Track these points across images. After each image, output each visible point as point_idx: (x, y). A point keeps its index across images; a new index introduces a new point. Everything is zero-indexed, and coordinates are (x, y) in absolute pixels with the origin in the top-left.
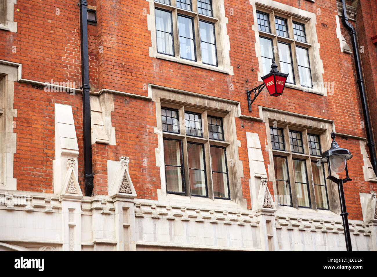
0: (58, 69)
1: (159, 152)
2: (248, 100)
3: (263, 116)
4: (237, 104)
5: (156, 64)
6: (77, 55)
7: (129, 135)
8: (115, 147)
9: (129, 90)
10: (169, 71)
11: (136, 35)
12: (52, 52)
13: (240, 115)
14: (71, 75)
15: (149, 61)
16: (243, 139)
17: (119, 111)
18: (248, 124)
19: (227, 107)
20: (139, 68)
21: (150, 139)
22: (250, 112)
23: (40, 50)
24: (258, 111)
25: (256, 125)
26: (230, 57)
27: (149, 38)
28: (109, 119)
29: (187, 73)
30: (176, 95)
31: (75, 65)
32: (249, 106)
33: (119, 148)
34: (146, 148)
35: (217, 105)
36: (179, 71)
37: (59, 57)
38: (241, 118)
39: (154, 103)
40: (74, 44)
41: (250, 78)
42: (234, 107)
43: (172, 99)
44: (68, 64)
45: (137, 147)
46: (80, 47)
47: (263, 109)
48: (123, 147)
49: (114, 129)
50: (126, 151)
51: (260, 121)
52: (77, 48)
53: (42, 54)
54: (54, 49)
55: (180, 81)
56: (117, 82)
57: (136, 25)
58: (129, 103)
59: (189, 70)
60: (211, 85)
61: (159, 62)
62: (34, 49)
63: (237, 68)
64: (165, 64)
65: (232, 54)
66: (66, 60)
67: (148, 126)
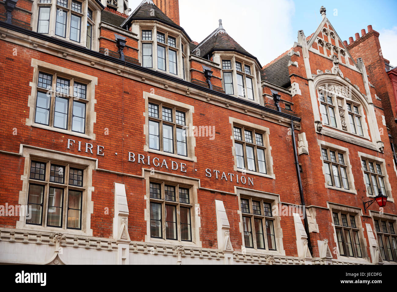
0: (292, 196)
1: (335, 235)
2: (364, 207)
3: (371, 215)
4: (360, 210)
5: (328, 191)
6: (297, 188)
7: (323, 227)
8: (319, 234)
9: (320, 205)
10: (334, 194)
11: (319, 177)
12: (289, 188)
13: (362, 215)
14: (297, 198)
15: (325, 190)
16: (364, 226)
17: (318, 216)
18: (366, 219)
19: (357, 211)
20: (322, 194)
21: (331, 229)
22: (366, 213)
23: (285, 187)
24: (368, 212)
25: (369, 219)
26: (355, 185)
27: (324, 178)
28: (315, 220)
29: (340, 195)
30: (337, 206)
31: (297, 194)
32: (365, 210)
33: (320, 234)
34: (330, 233)
35: (353, 210)
36: (337, 194)
37: (291, 190)
38: (362, 216)
39: (330, 211)
40: (296, 183)
41: (363, 195)
42: (359, 211)
43: (336, 208)
44: (295, 193)
45: (327, 233)
46: (298, 184)
47: (371, 211)
48: (322, 234)
49: (317, 225)
50: (323, 236)
51: (370, 218)
52: (297, 185)
53: (285, 189)
54: (289, 186)
55: (338, 199)
56: (315, 201)
57: (318, 172)
58: (321, 212)
59: (340, 193)
60: (349, 200)
61: (329, 190)
62: (283, 187)
63: (358, 190)
64: (332, 191)
65: (356, 183)
66: (294, 191)
67: (329, 223)
